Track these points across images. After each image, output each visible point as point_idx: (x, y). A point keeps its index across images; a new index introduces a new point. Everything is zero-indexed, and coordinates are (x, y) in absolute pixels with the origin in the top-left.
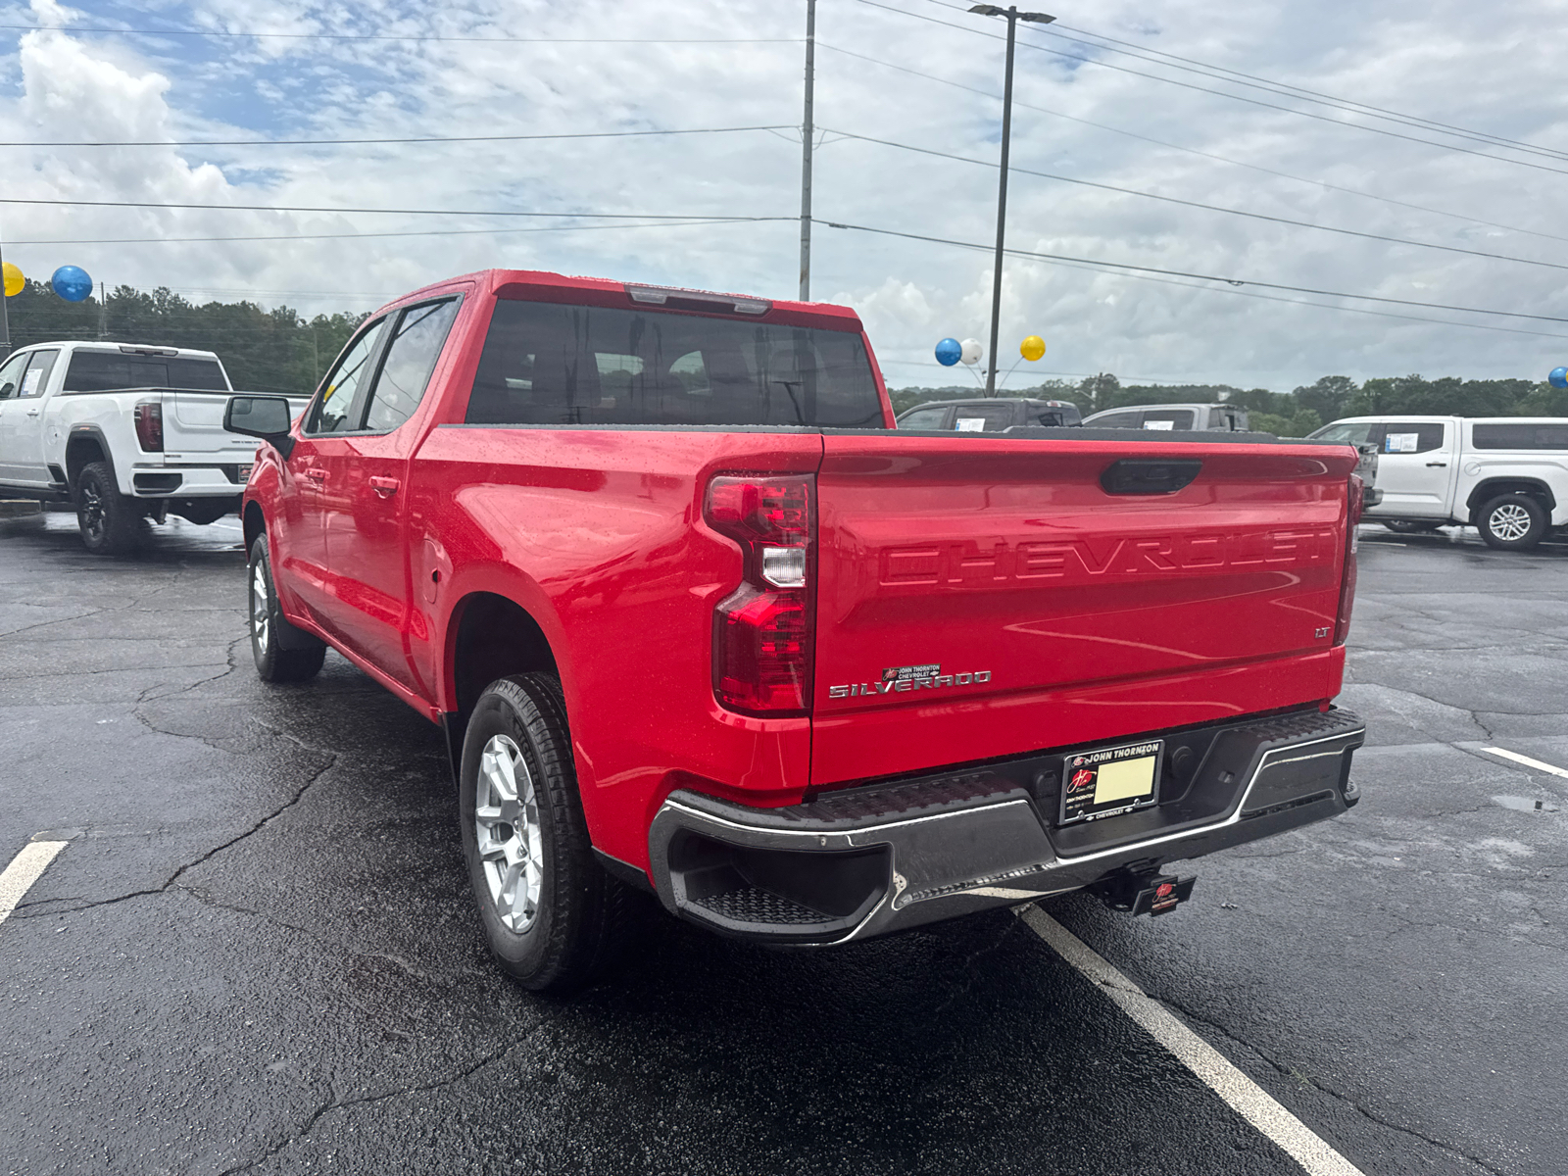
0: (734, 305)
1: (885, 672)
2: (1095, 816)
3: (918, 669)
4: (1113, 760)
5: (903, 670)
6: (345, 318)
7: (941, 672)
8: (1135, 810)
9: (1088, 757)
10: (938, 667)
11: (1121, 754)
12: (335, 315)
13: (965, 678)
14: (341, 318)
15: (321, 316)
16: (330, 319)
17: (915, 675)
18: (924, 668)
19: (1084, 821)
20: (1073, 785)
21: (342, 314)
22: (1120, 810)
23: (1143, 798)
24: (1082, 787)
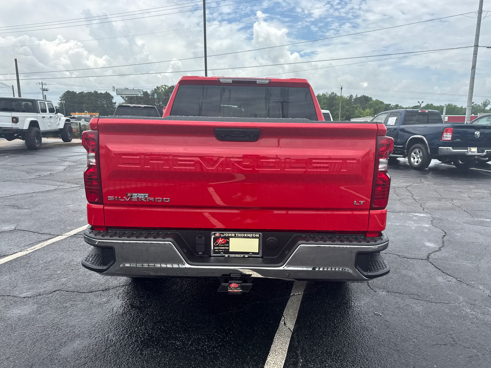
0: (256, 82)
1: (127, 194)
2: (229, 256)
3: (140, 195)
4: (235, 237)
5: (134, 194)
6: (326, 94)
7: (149, 196)
8: (249, 257)
9: (223, 234)
10: (148, 195)
11: (239, 235)
12: (323, 94)
13: (159, 199)
14: (325, 94)
15: (319, 94)
16: (321, 95)
17: (139, 196)
18: (142, 194)
19: (224, 256)
20: (217, 243)
21: (325, 93)
22: (242, 256)
23: (253, 253)
24: (221, 244)
